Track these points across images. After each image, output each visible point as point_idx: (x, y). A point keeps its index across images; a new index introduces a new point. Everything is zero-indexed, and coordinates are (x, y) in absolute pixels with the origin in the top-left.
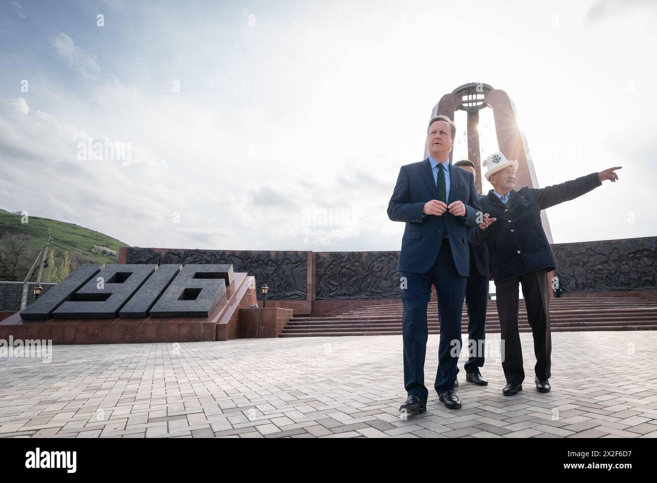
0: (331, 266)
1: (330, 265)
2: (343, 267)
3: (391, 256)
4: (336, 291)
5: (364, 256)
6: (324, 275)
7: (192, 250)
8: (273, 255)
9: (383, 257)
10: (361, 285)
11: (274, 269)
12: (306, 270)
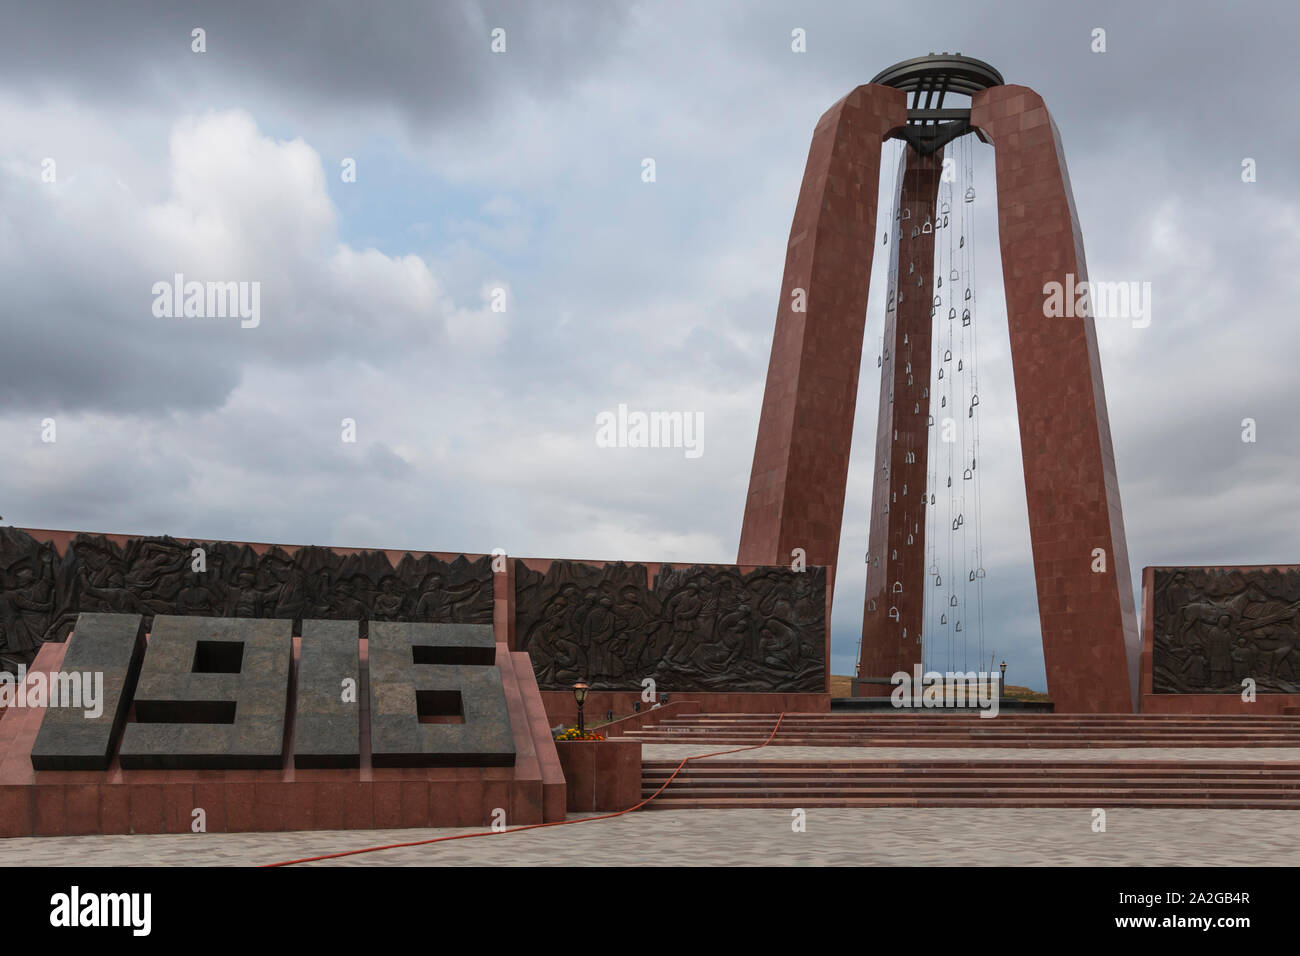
0: (559, 600)
1: (557, 595)
2: (594, 602)
3: (724, 578)
4: (575, 668)
5: (652, 573)
6: (539, 622)
7: (151, 540)
8: (395, 563)
9: (703, 579)
10: (641, 653)
11: (399, 599)
12: (492, 609)
